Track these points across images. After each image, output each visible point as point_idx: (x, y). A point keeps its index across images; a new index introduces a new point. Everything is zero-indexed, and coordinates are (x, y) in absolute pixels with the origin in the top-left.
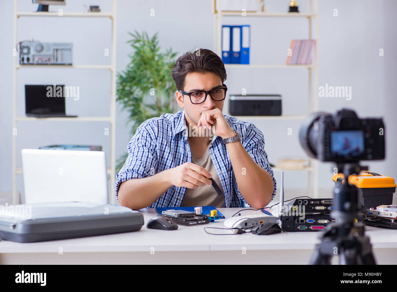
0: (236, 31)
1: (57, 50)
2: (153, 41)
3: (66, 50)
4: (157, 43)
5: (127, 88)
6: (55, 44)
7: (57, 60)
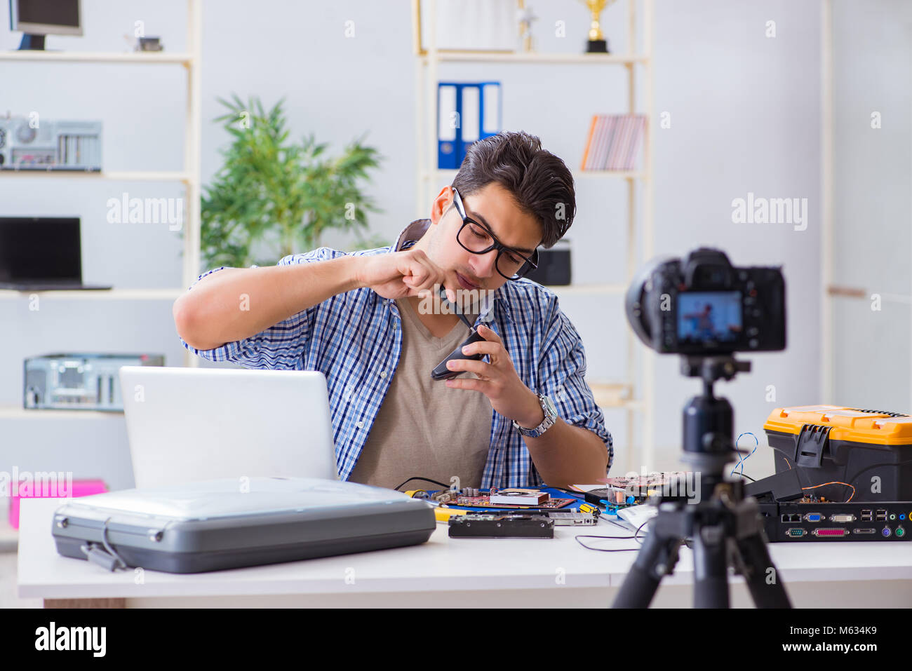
0: (470, 96)
1: (66, 137)
2: (273, 118)
3: (89, 137)
4: (283, 121)
5: (214, 225)
6: (62, 125)
7: (66, 161)
